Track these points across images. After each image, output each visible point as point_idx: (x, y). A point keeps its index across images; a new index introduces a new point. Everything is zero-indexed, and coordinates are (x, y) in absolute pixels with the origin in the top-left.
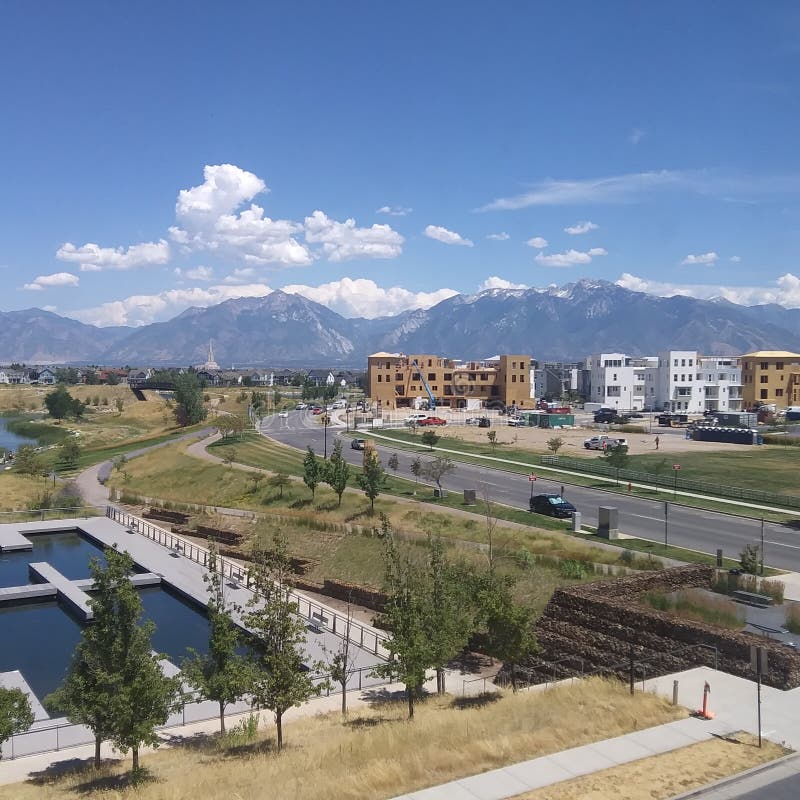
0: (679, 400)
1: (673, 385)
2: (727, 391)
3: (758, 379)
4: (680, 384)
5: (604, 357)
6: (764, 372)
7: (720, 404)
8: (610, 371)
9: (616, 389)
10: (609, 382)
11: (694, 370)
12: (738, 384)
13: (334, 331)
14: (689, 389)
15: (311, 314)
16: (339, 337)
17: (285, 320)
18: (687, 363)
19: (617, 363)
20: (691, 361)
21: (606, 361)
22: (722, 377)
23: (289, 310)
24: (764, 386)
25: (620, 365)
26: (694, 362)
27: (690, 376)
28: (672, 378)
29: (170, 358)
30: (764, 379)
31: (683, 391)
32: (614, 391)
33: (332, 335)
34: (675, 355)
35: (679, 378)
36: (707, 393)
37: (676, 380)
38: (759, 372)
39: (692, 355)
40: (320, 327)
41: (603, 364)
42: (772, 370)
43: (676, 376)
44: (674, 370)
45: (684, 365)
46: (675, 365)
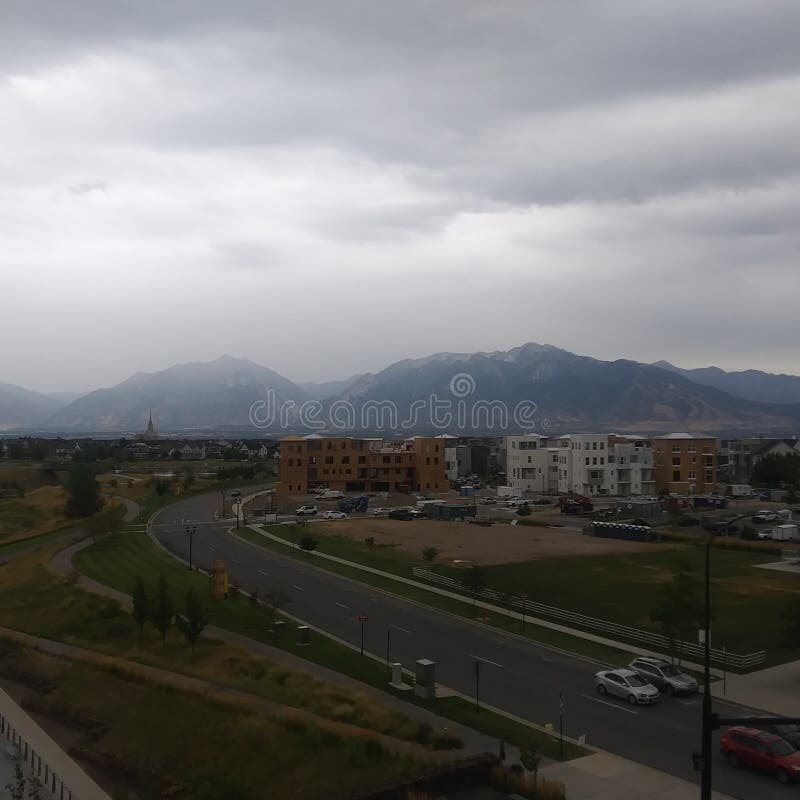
0: (591, 483)
1: (585, 468)
2: (639, 473)
3: (670, 461)
6: (676, 454)
7: (633, 487)
9: (531, 471)
11: (605, 453)
12: (650, 466)
14: (602, 472)
17: (233, 385)
18: (598, 446)
19: (532, 445)
20: (602, 444)
21: (521, 443)
22: (634, 459)
23: (238, 375)
24: (676, 468)
25: (535, 447)
26: (605, 445)
27: (602, 459)
28: (584, 462)
29: (115, 424)
30: (677, 461)
32: (529, 473)
35: (591, 461)
36: (620, 476)
38: (671, 454)
41: (518, 446)
43: (588, 459)
44: (585, 454)
45: (595, 448)
46: (587, 448)
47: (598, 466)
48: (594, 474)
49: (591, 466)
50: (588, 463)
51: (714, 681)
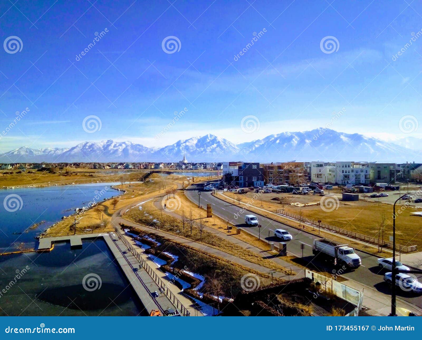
2: (364, 176)
6: (379, 169)
7: (361, 181)
9: (321, 175)
12: (368, 174)
14: (348, 176)
18: (348, 166)
21: (317, 165)
25: (322, 166)
27: (349, 171)
30: (379, 172)
44: (342, 169)
45: (346, 167)
46: (343, 167)
47: (347, 173)
48: (346, 176)
49: (344, 173)
50: (343, 172)
51: (396, 256)
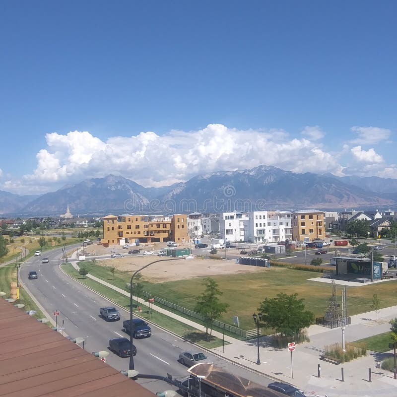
0: (259, 236)
1: (255, 229)
2: (284, 231)
3: (300, 224)
4: (259, 228)
5: (225, 214)
6: (303, 221)
7: (281, 237)
8: (227, 222)
9: (231, 230)
10: (227, 227)
11: (266, 221)
12: (289, 227)
13: (139, 194)
14: (264, 230)
15: (127, 186)
16: (141, 197)
17: (114, 189)
18: (262, 217)
19: (232, 217)
20: (264, 216)
21: (226, 217)
22: (281, 224)
23: (117, 184)
24: (303, 227)
25: (233, 218)
26: (266, 217)
27: (264, 224)
28: (255, 225)
29: (57, 210)
30: (303, 224)
31: (260, 231)
32: (230, 231)
33: (138, 196)
34: (256, 213)
35: (259, 225)
36: (274, 232)
37: (257, 226)
38: (300, 221)
39: (265, 213)
40: (132, 192)
41: (224, 218)
42: (307, 219)
43: (257, 224)
44: (256, 221)
46: (257, 218)
47: (262, 228)
